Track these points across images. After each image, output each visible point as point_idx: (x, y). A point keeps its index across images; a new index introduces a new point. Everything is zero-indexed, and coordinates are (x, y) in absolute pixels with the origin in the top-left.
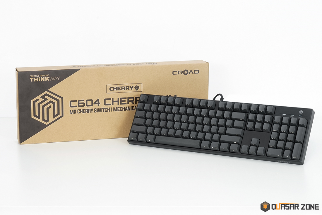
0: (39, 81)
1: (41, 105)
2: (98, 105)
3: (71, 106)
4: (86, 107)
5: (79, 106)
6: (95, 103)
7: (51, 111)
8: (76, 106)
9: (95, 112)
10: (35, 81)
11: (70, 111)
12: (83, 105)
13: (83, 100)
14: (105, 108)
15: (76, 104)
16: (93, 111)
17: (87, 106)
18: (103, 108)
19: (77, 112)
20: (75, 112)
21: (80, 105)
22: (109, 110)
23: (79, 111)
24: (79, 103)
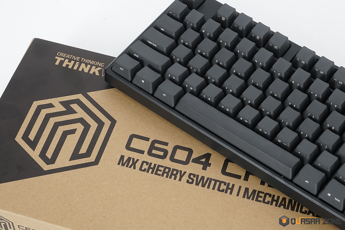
0: (75, 68)
1: (52, 121)
2: (204, 168)
3: (128, 147)
4: (167, 163)
5: (150, 153)
6: (197, 161)
7: (71, 142)
8: (142, 152)
9: (188, 181)
10: (64, 65)
11: (122, 157)
12: (161, 154)
13: (166, 144)
14: (221, 182)
15: (145, 146)
16: (186, 178)
17: (172, 159)
18: (216, 181)
19: (138, 165)
20: (134, 164)
21: (154, 152)
22: (232, 189)
23: (145, 166)
24: (152, 147)
